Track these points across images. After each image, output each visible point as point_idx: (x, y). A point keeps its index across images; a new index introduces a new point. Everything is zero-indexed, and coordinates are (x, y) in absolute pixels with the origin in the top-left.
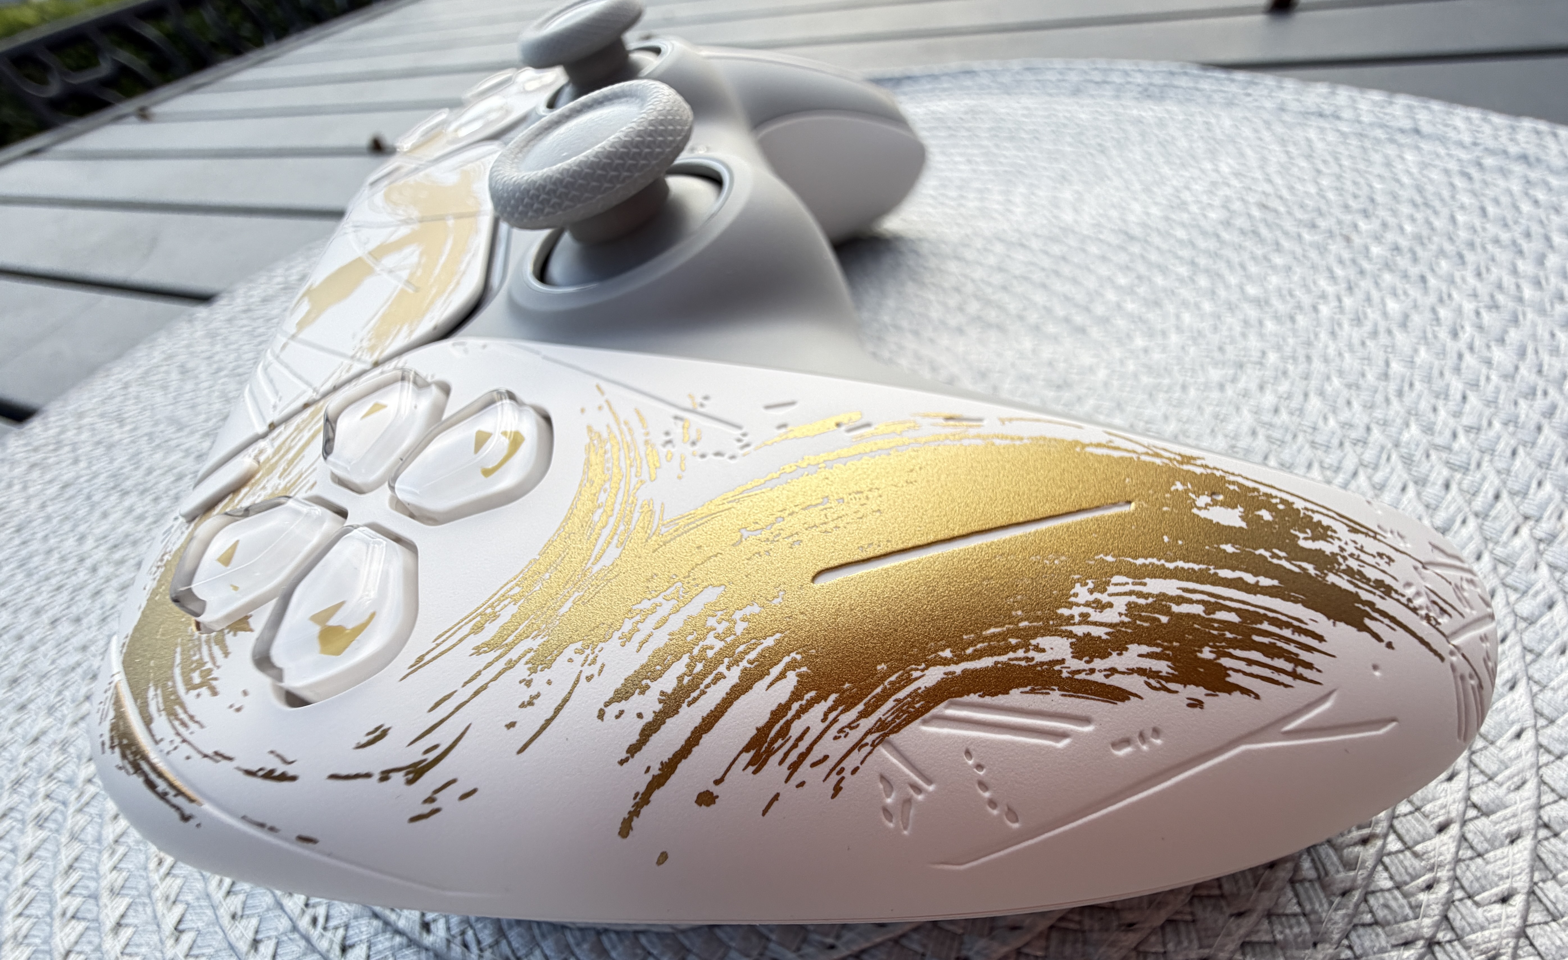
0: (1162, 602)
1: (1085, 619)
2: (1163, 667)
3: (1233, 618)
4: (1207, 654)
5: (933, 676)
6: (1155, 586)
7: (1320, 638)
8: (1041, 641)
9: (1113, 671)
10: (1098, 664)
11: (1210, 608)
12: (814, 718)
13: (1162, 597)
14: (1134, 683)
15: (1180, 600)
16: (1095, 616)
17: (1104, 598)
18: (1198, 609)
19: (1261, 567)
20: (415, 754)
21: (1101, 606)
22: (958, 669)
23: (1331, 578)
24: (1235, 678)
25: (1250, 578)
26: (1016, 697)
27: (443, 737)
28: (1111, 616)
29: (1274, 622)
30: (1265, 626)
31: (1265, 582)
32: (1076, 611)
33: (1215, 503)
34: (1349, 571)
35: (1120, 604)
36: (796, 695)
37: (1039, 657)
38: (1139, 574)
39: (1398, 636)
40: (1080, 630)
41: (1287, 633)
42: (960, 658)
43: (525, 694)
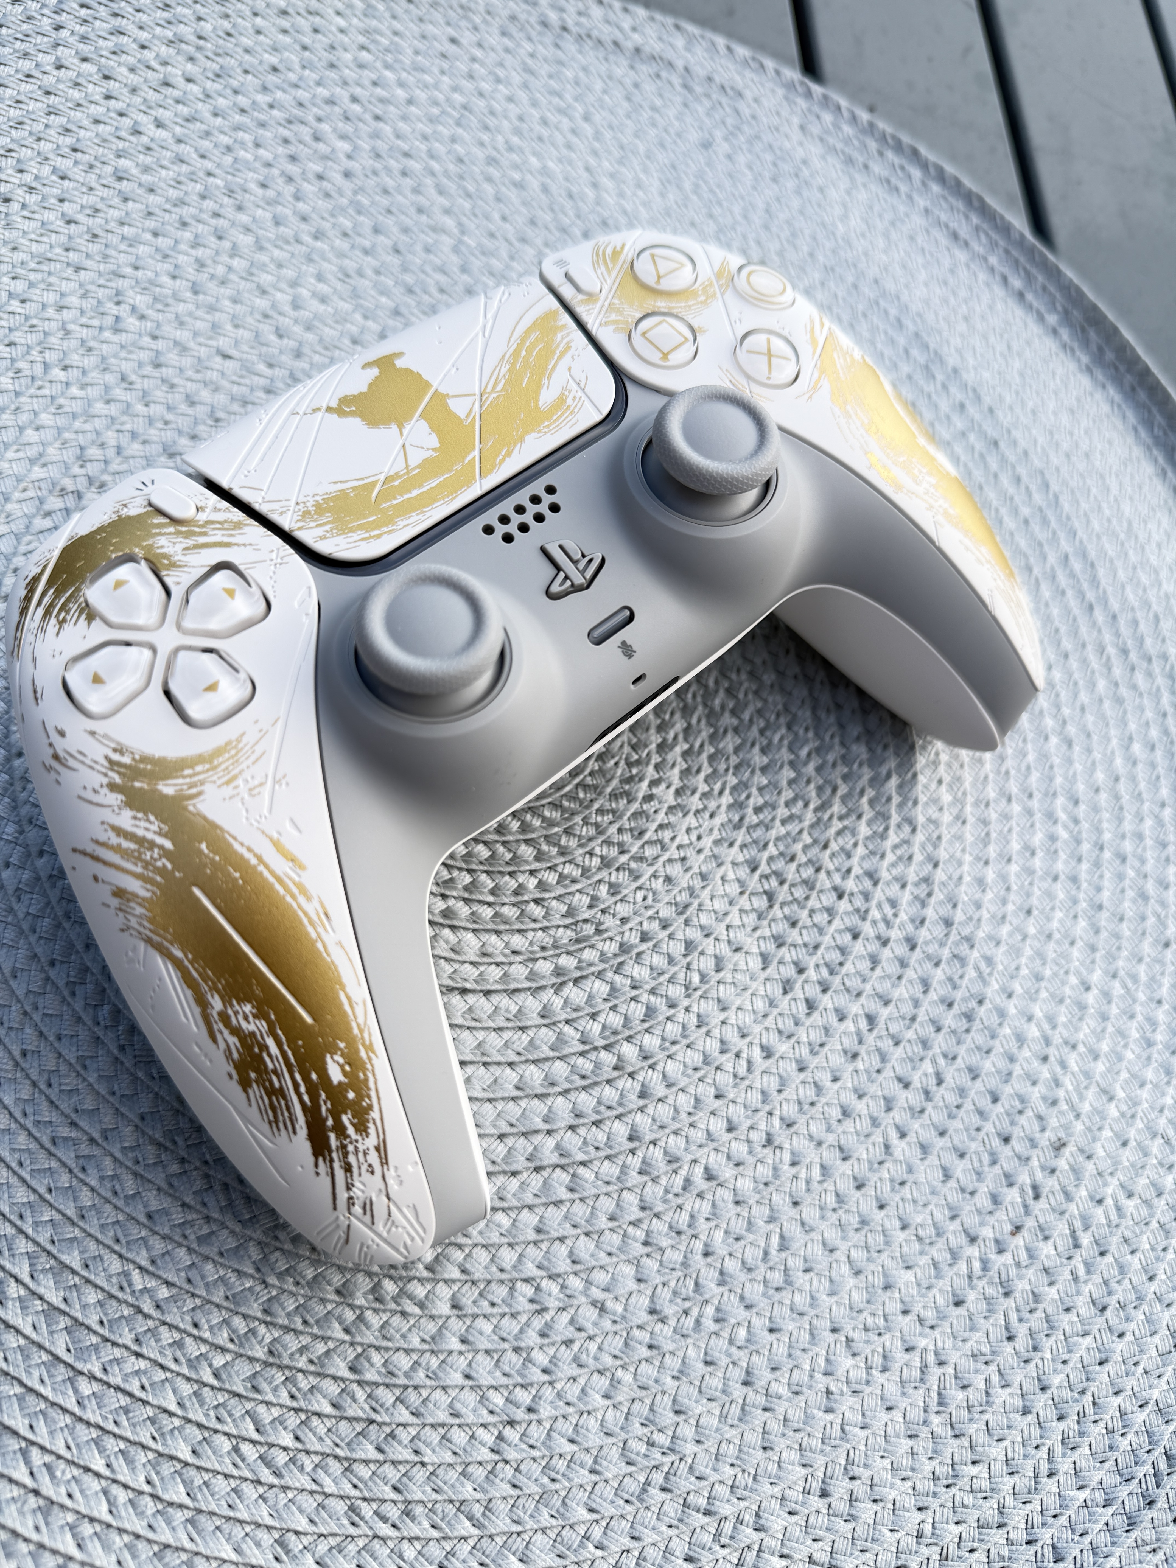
0: (264, 1047)
1: (236, 1013)
2: (236, 1055)
3: (277, 1084)
4: (253, 1075)
5: (179, 954)
6: (270, 1042)
7: (295, 1132)
8: (217, 997)
9: (221, 1032)
10: (221, 1025)
11: (275, 1072)
12: (139, 910)
13: (267, 1048)
14: (222, 1045)
15: (270, 1055)
16: (240, 1017)
17: (251, 1018)
18: (270, 1066)
19: (314, 1097)
20: (61, 754)
21: (246, 1018)
22: (186, 963)
23: (332, 1136)
24: (250, 1092)
25: (303, 1089)
26: (189, 992)
27: (71, 762)
28: (244, 1025)
29: (288, 1109)
30: (283, 1102)
31: (306, 1098)
32: (237, 1007)
33: (342, 1067)
34: (344, 1147)
35: (252, 1027)
36: (144, 899)
37: (209, 997)
38: (272, 1032)
39: (327, 1181)
40: (230, 1012)
41: (286, 1114)
42: (191, 963)
43: (97, 787)
